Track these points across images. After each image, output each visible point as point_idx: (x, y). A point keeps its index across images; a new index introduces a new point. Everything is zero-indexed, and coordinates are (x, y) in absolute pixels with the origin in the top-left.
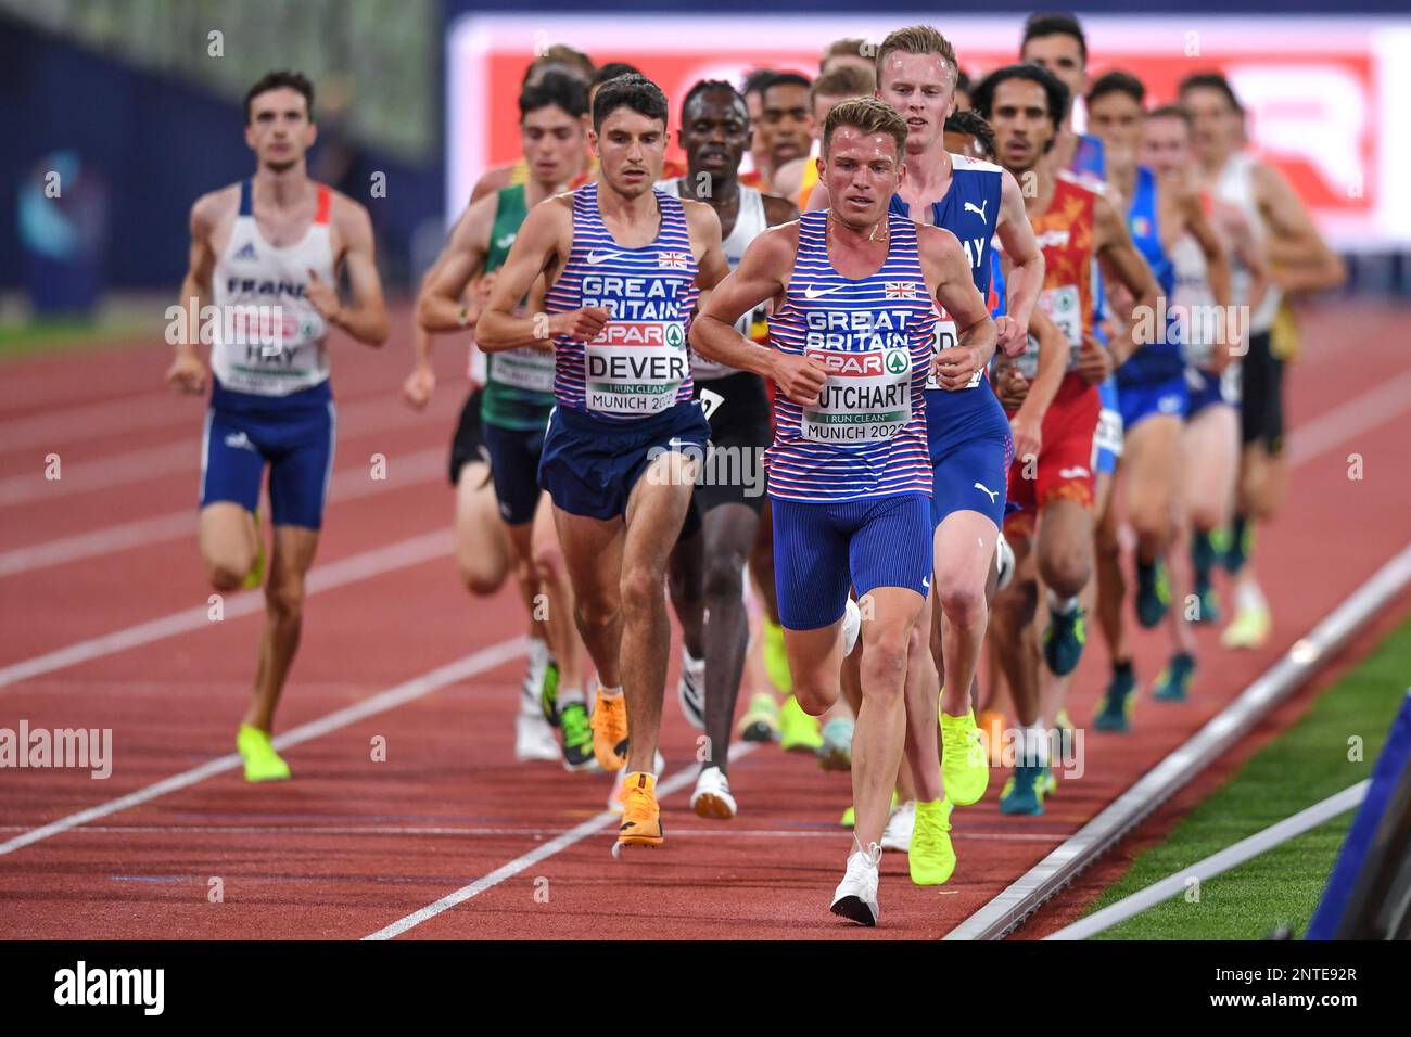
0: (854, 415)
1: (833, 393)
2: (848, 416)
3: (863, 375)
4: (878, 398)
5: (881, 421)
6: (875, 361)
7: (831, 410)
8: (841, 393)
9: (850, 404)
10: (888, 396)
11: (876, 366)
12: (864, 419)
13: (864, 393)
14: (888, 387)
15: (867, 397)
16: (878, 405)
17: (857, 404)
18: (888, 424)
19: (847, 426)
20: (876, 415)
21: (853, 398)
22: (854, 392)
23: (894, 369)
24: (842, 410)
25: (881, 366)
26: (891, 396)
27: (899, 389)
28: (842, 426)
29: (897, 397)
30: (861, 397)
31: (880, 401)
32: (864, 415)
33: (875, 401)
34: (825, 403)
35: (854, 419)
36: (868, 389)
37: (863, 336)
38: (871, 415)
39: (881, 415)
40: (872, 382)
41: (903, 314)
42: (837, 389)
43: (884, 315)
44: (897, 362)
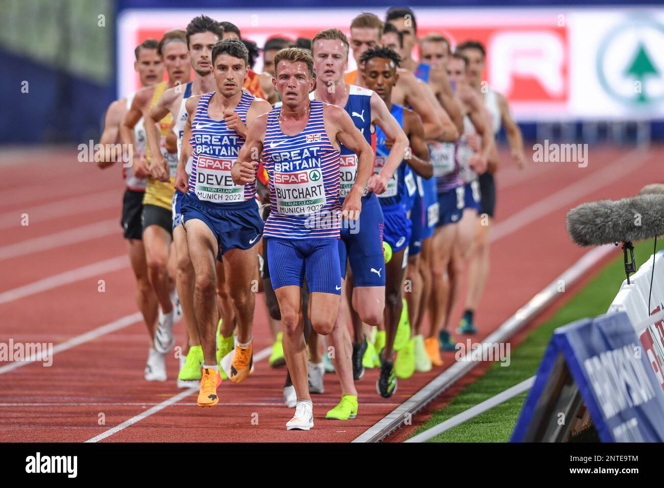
0: (298, 202)
2: (295, 202)
3: (299, 183)
4: (308, 193)
5: (311, 204)
6: (304, 176)
7: (287, 200)
8: (291, 192)
9: (295, 196)
10: (312, 192)
11: (305, 178)
12: (303, 203)
13: (301, 191)
14: (312, 188)
15: (303, 193)
16: (308, 196)
17: (298, 197)
18: (315, 205)
19: (296, 207)
20: (308, 201)
21: (296, 194)
22: (296, 191)
23: (314, 179)
24: (292, 200)
25: (307, 178)
26: (314, 192)
27: (318, 188)
28: (293, 207)
29: (318, 192)
30: (300, 193)
31: (309, 194)
32: (303, 202)
33: (306, 195)
34: (284, 196)
35: (299, 203)
36: (302, 189)
37: (297, 163)
38: (306, 201)
39: (311, 201)
40: (304, 186)
41: (315, 149)
42: (289, 190)
43: (306, 151)
44: (315, 176)
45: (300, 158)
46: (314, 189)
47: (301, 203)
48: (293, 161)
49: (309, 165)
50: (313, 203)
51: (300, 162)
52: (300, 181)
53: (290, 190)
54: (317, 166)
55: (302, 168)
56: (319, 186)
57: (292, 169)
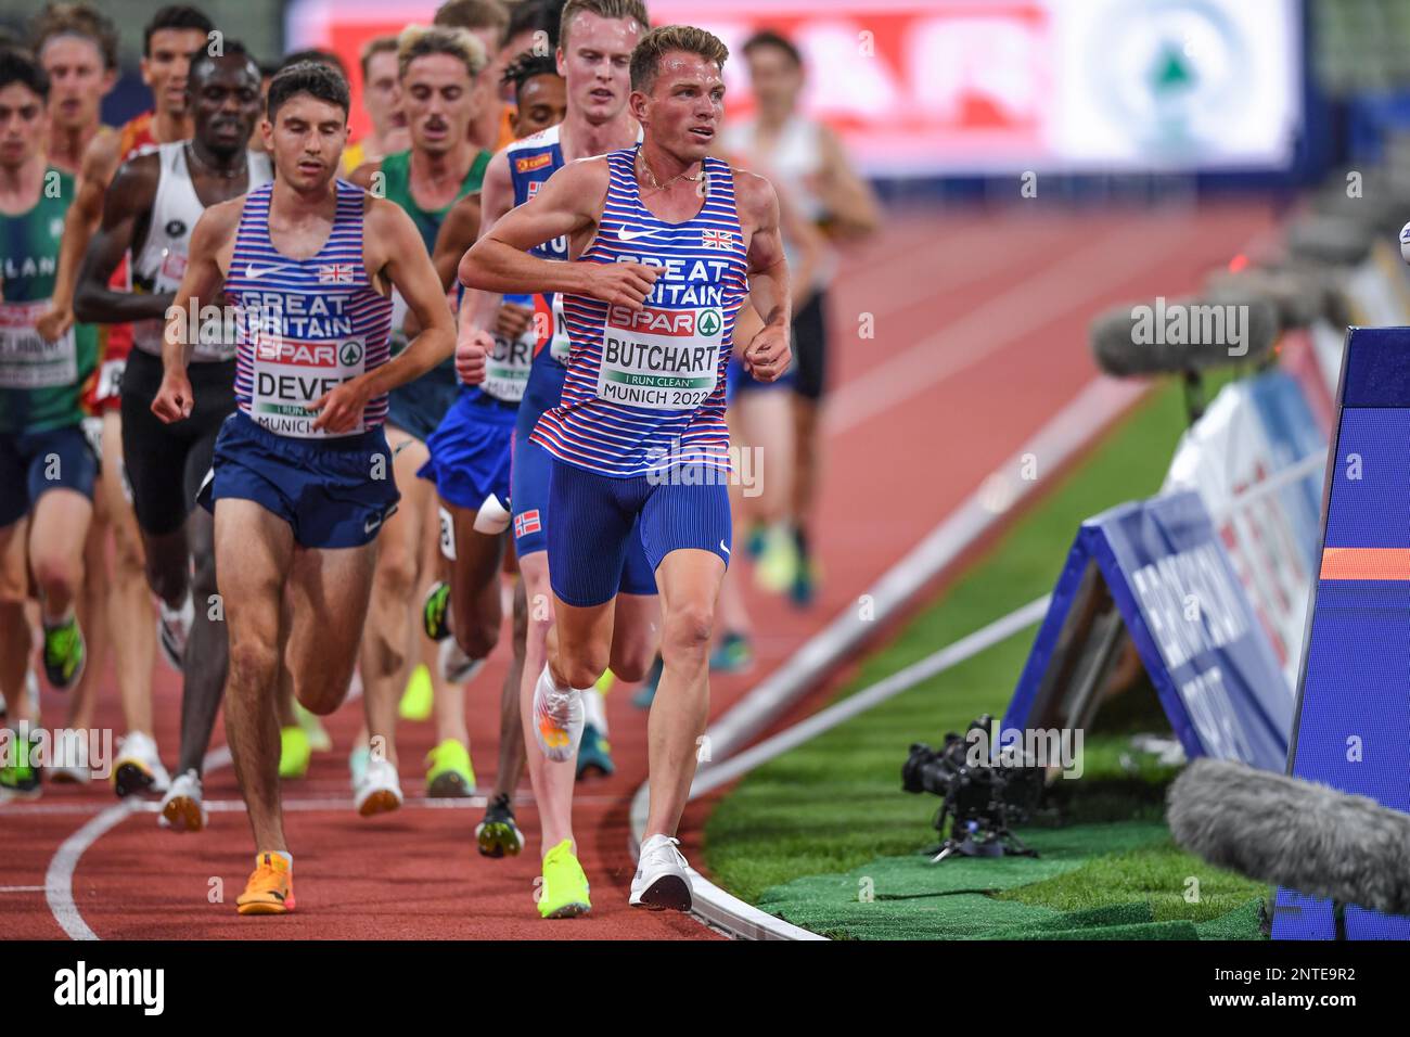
0: (656, 378)
1: (637, 351)
2: (651, 377)
3: (672, 334)
4: (685, 361)
5: (685, 387)
6: (687, 321)
7: (632, 369)
8: (646, 352)
9: (654, 364)
10: (696, 359)
11: (687, 325)
12: (668, 383)
13: (671, 354)
14: (697, 350)
15: (674, 359)
16: (684, 369)
17: (661, 366)
18: (692, 391)
19: (647, 389)
20: (681, 380)
21: (657, 358)
22: (660, 353)
23: (705, 331)
24: (645, 370)
25: (692, 326)
26: (699, 360)
27: (707, 353)
28: (642, 388)
29: (705, 362)
30: (667, 358)
31: (687, 364)
32: (668, 379)
33: (681, 364)
34: (626, 360)
35: (656, 382)
36: (676, 349)
37: (675, 289)
38: (676, 379)
39: (686, 380)
40: (681, 343)
41: (719, 266)
42: (642, 347)
43: (699, 265)
44: (709, 324)
45: (682, 278)
46: (699, 354)
47: (662, 382)
48: (666, 283)
49: (699, 299)
50: (691, 386)
51: (683, 287)
52: (675, 330)
53: (646, 347)
54: (714, 304)
55: (683, 302)
56: (711, 349)
57: (660, 301)
